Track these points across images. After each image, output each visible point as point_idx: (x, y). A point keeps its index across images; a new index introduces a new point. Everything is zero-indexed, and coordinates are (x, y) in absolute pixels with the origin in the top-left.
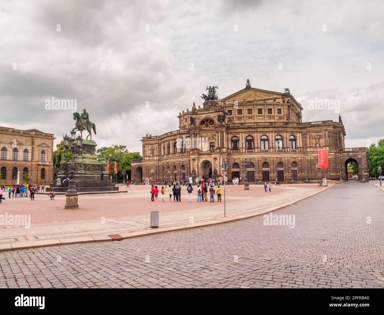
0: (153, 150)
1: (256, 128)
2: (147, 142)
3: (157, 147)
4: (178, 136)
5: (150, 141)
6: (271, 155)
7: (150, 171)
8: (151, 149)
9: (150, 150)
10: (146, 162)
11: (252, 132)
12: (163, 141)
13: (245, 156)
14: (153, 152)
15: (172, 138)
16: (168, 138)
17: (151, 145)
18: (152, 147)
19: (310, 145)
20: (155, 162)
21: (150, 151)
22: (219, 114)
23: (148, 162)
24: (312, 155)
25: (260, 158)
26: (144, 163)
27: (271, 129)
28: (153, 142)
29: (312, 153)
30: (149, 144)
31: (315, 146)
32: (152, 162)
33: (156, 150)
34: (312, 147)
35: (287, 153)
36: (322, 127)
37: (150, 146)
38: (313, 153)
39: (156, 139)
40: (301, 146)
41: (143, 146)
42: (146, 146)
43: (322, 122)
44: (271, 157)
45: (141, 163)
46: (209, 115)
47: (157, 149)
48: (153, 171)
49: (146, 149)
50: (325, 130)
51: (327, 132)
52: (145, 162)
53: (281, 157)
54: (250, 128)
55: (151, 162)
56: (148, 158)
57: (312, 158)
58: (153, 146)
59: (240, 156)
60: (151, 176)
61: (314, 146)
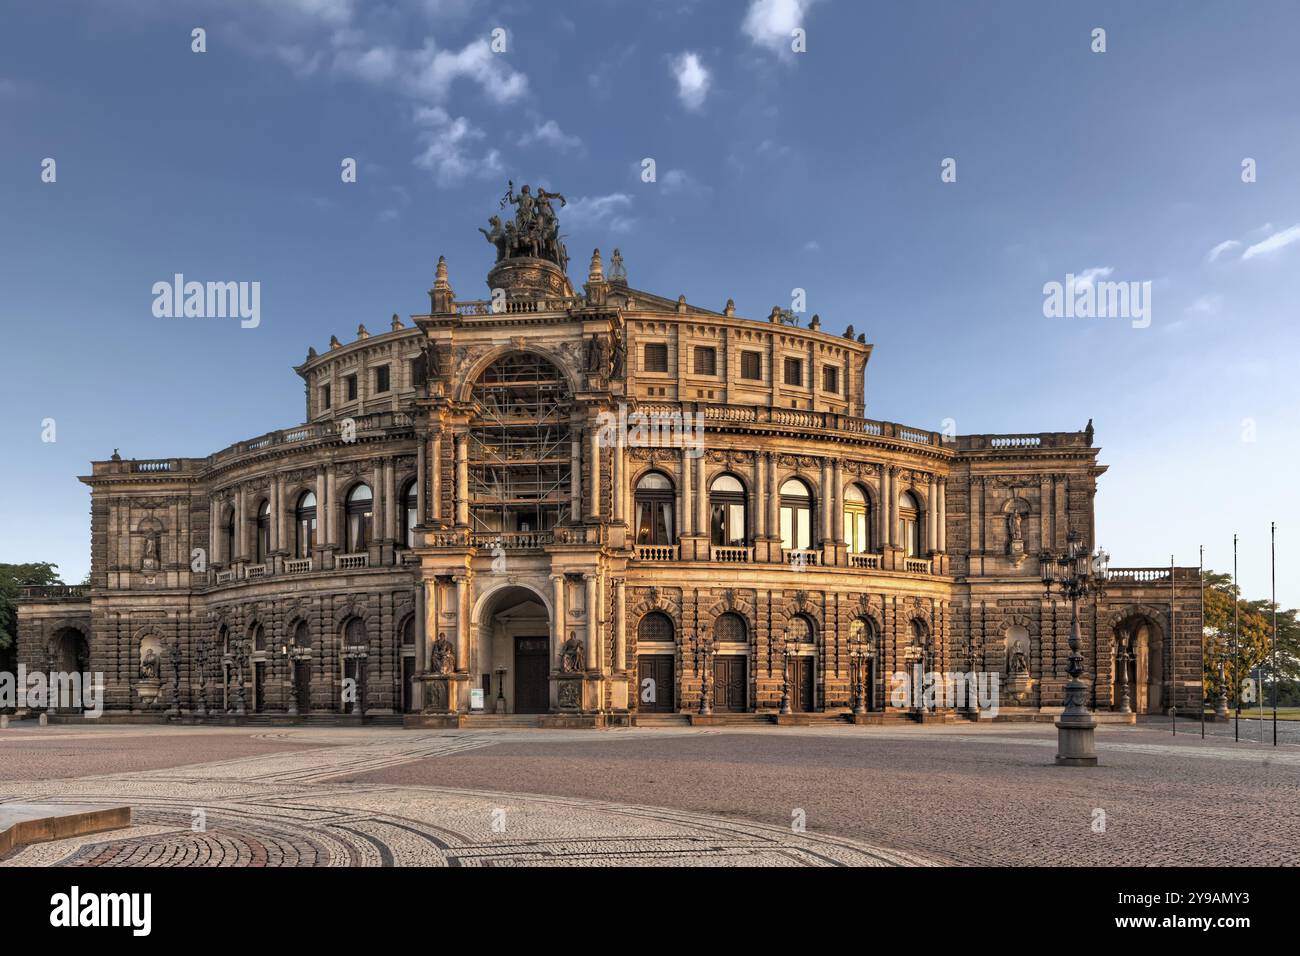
0: (157, 536)
1: (767, 432)
2: (119, 491)
3: (183, 520)
4: (321, 453)
5: (139, 488)
6: (829, 579)
7: (134, 651)
8: (146, 527)
9: (140, 532)
10: (112, 601)
11: (739, 456)
12: (217, 487)
13: (704, 575)
14: (158, 545)
15: (286, 464)
16: (257, 470)
17: (143, 506)
18: (151, 519)
19: (983, 543)
20: (167, 600)
21: (137, 540)
22: (595, 335)
23: (127, 601)
24: (992, 589)
25: (776, 591)
26: (100, 602)
27: (832, 450)
28: (156, 491)
29: (991, 580)
30: (134, 502)
31: (1002, 548)
32: (153, 601)
33: (173, 533)
34: (992, 554)
35: (895, 574)
36: (1040, 464)
37: (139, 513)
38: (996, 583)
39: (175, 476)
40: (943, 549)
41: (95, 512)
42: (113, 509)
43: (1038, 441)
44: (826, 589)
45: (85, 607)
46: (530, 333)
47: (184, 532)
48: (157, 650)
49: (113, 528)
50: (1054, 479)
51: (1061, 487)
52: (106, 598)
53: (869, 591)
54: (738, 432)
55: (145, 601)
56: (125, 578)
57: (988, 605)
58: (159, 513)
59: (680, 575)
60: (143, 676)
61: (999, 548)
